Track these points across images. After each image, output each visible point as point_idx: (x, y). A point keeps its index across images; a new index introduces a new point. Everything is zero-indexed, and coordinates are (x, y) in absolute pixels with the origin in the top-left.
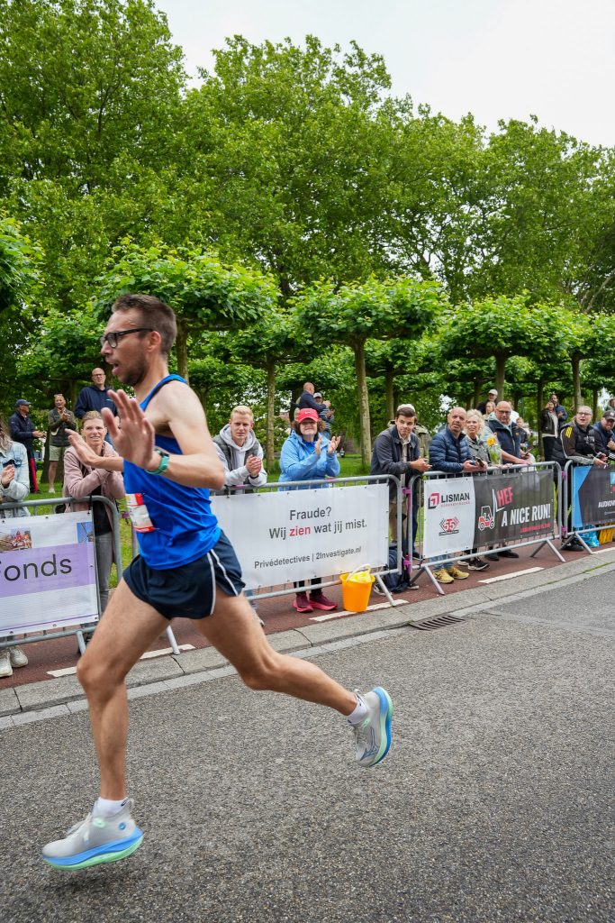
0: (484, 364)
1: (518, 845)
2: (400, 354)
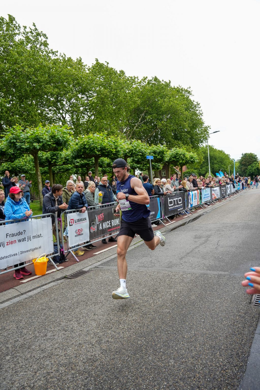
0: (90, 160)
2: (54, 157)
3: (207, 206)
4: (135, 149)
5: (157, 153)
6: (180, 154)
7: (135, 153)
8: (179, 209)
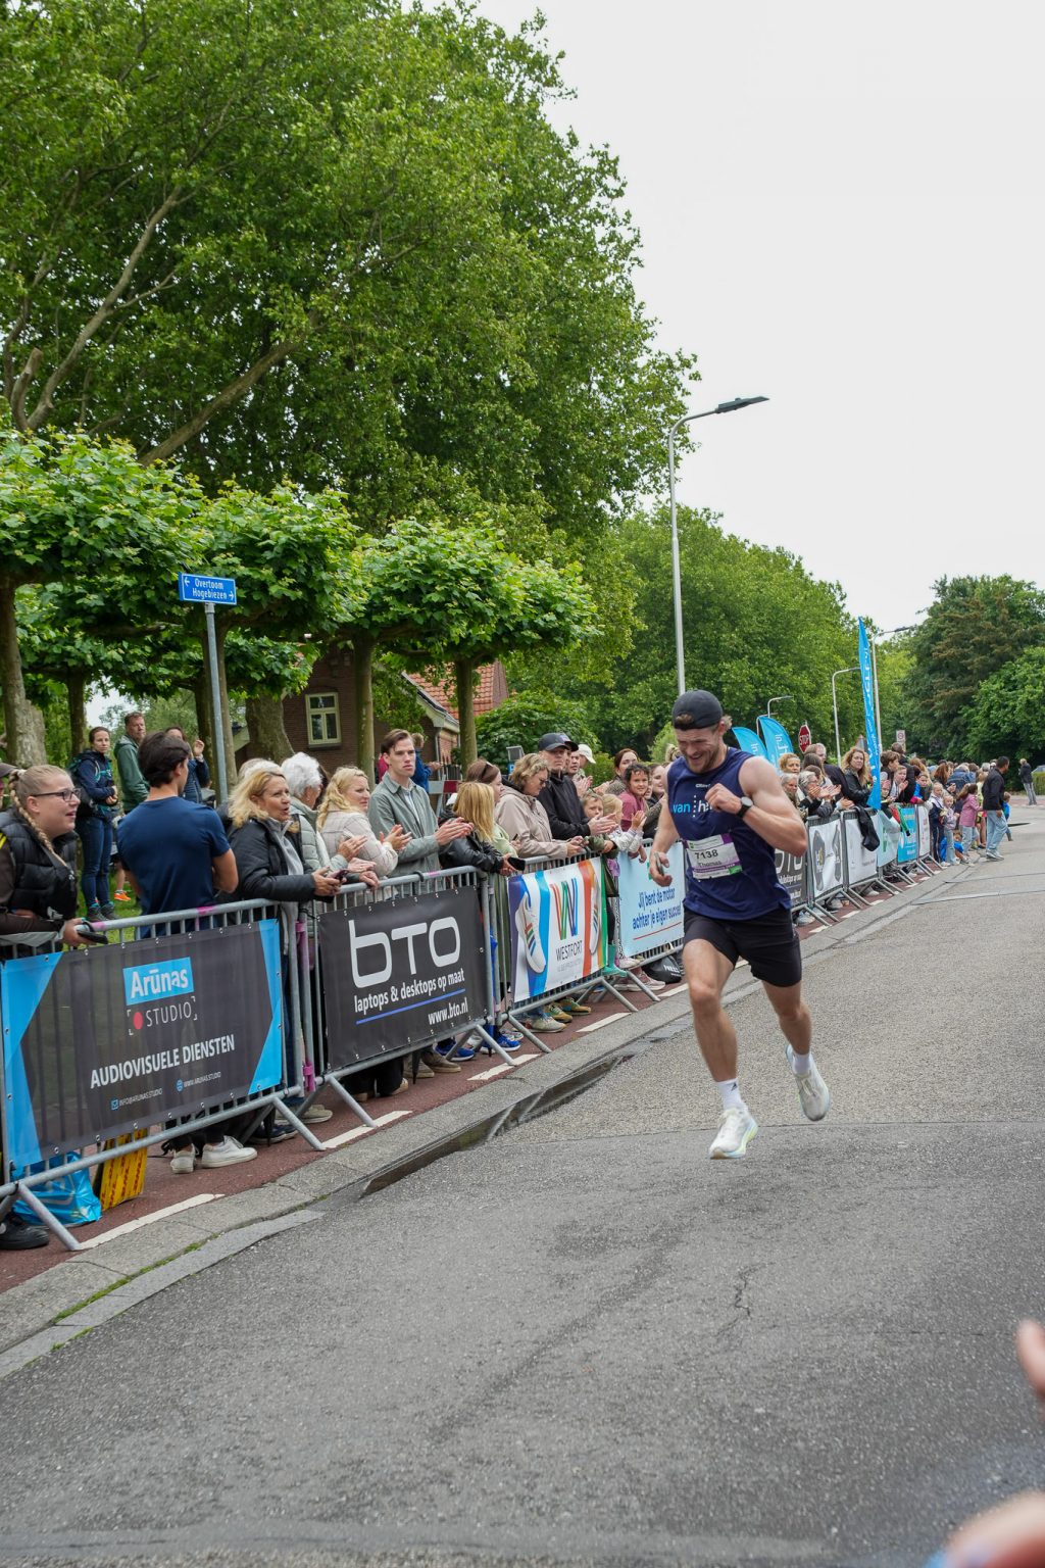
3: (661, 985)
4: (84, 509)
5: (268, 555)
6: (456, 575)
7: (81, 544)
8: (436, 1008)
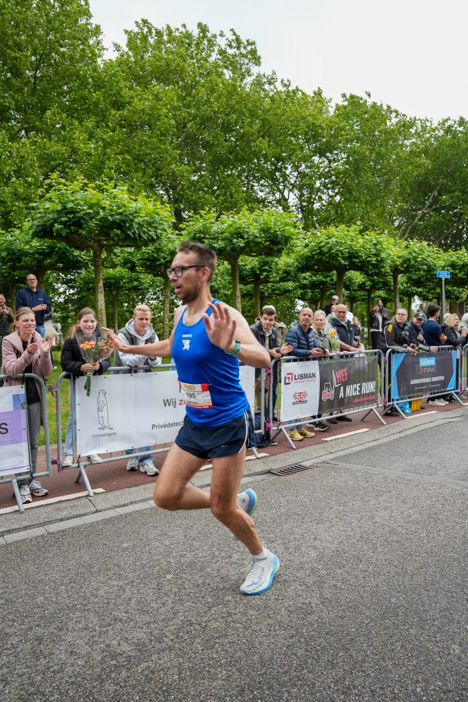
0: (328, 276)
1: (347, 635)
2: (266, 267)
4: (414, 257)
5: (458, 267)
7: (414, 265)
